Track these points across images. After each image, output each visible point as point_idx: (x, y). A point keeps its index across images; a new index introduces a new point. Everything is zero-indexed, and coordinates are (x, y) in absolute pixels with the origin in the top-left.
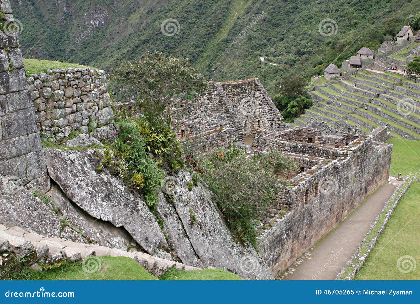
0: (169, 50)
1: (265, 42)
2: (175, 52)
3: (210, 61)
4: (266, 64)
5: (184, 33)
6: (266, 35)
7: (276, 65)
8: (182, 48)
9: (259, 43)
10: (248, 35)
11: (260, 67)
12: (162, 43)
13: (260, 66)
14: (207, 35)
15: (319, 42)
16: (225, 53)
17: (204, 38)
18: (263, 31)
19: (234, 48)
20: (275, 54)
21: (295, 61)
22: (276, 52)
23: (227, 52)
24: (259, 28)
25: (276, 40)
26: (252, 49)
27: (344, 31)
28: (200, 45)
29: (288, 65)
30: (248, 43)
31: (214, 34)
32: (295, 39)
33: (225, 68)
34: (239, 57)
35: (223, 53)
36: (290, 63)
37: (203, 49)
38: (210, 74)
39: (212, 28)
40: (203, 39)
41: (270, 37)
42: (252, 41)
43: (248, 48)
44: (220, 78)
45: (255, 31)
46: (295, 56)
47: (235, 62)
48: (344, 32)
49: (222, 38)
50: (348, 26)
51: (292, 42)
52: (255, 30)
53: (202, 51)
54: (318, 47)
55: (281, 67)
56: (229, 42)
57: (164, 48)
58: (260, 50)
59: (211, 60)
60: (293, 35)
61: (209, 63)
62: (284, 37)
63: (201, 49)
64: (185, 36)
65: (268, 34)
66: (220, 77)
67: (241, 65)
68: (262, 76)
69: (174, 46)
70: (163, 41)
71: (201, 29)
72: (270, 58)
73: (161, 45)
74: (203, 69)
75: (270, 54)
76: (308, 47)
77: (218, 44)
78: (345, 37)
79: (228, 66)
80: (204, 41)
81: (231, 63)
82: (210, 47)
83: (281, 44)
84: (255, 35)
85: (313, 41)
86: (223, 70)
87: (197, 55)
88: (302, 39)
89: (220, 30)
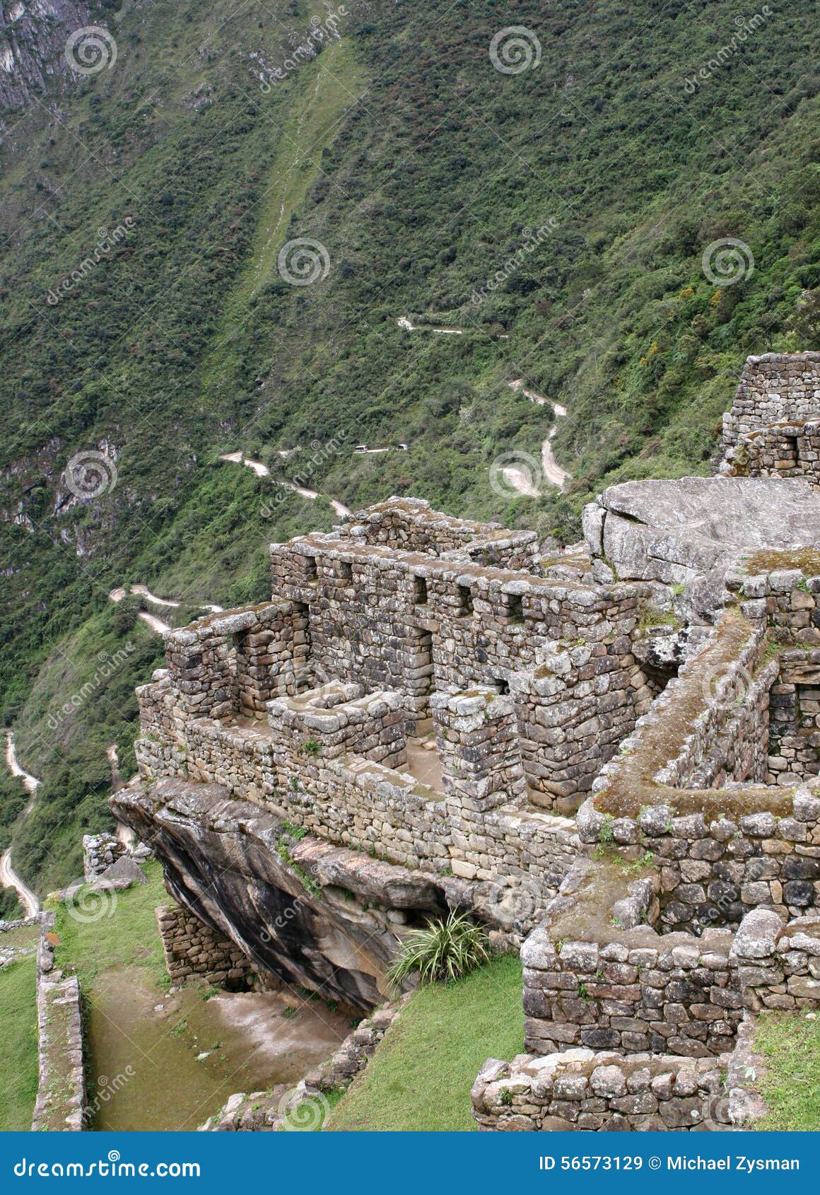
0: (104, 345)
1: (395, 274)
2: (125, 348)
3: (242, 357)
4: (426, 333)
5: (137, 288)
6: (393, 254)
7: (459, 332)
8: (146, 333)
9: (380, 279)
10: (338, 262)
11: (411, 347)
12: (75, 329)
13: (407, 343)
14: (212, 282)
15: (570, 248)
16: (283, 325)
17: (206, 293)
18: (382, 244)
19: (305, 306)
20: (444, 302)
21: (514, 311)
22: (444, 295)
23: (289, 322)
24: (368, 236)
25: (429, 262)
26: (362, 302)
27: (633, 204)
28: (200, 315)
29: (497, 327)
30: (345, 285)
31: (233, 278)
32: (492, 251)
33: (293, 369)
34: (330, 329)
35: (277, 329)
36: (500, 318)
37: (213, 326)
38: (251, 395)
39: (223, 258)
40: (205, 297)
41: (408, 259)
42: (358, 279)
43: (347, 299)
44: (285, 401)
45: (358, 250)
46: (509, 298)
47: (320, 348)
48: (635, 209)
49: (260, 285)
50: (641, 190)
51: (486, 260)
52: (356, 245)
53: (210, 332)
54: (571, 260)
55: (480, 333)
56: (287, 293)
57: (88, 341)
58: (389, 298)
59: (244, 354)
60: (484, 239)
61: (239, 362)
62: (454, 251)
63: (205, 327)
64: (143, 297)
65: (398, 250)
66: (286, 397)
67: (341, 352)
68: (427, 369)
69: (119, 332)
70: (79, 323)
71: (191, 268)
72: (431, 314)
73: (74, 335)
74: (227, 383)
75: (428, 304)
76: (542, 266)
77: (254, 304)
78: (641, 219)
79: (300, 362)
80: (209, 301)
81: (308, 352)
82: (230, 317)
83: (452, 271)
84: (358, 258)
85: (549, 247)
86: (287, 377)
87: (197, 346)
88: (515, 246)
89: (247, 261)
